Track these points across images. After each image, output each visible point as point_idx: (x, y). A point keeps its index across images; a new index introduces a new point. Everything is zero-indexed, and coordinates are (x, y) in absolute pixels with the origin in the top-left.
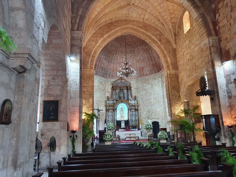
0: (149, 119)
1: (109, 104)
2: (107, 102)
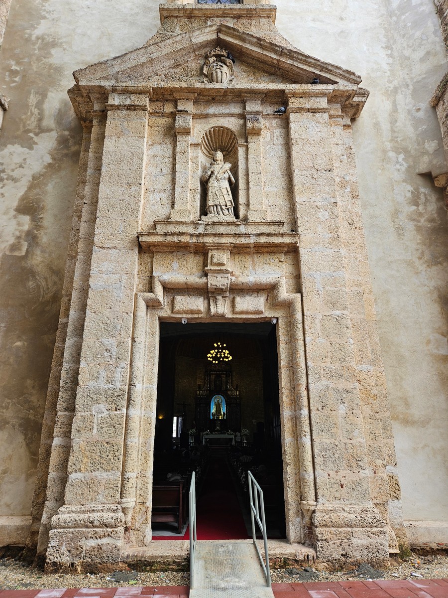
0: (253, 419)
1: (200, 395)
2: (198, 392)
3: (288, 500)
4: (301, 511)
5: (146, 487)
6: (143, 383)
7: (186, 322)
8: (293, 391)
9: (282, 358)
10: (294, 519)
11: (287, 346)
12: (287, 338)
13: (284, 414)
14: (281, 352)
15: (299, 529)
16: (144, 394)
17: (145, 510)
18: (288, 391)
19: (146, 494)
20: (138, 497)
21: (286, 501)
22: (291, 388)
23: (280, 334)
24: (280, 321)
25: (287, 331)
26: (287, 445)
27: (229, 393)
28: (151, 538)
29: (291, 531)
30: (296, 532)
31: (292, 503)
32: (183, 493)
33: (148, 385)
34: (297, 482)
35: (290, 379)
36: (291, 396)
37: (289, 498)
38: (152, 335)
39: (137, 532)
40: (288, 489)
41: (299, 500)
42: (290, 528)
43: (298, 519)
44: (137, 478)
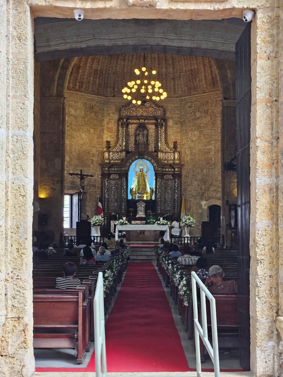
0: (202, 199)
1: (109, 159)
2: (106, 155)
3: (256, 316)
4: (276, 332)
5: (22, 295)
6: (8, 127)
7: (82, 17)
8: (275, 144)
9: (258, 84)
10: (264, 344)
11: (269, 63)
12: (270, 49)
13: (258, 181)
14: (258, 74)
15: (271, 357)
16: (11, 146)
17: (22, 328)
18: (267, 144)
19: (22, 305)
20: (9, 309)
21: (253, 317)
22: (273, 138)
23: (259, 41)
24: (259, 15)
25: (272, 36)
26: (260, 232)
27: (160, 155)
28: (34, 369)
29: (258, 360)
30: (266, 362)
31: (262, 319)
32: (83, 306)
33: (17, 132)
34: (273, 289)
35: (272, 124)
36: (271, 152)
37: (258, 314)
38: (19, 40)
39: (11, 360)
40: (257, 299)
41: (275, 315)
42: (258, 356)
43: (271, 343)
44: (6, 280)
